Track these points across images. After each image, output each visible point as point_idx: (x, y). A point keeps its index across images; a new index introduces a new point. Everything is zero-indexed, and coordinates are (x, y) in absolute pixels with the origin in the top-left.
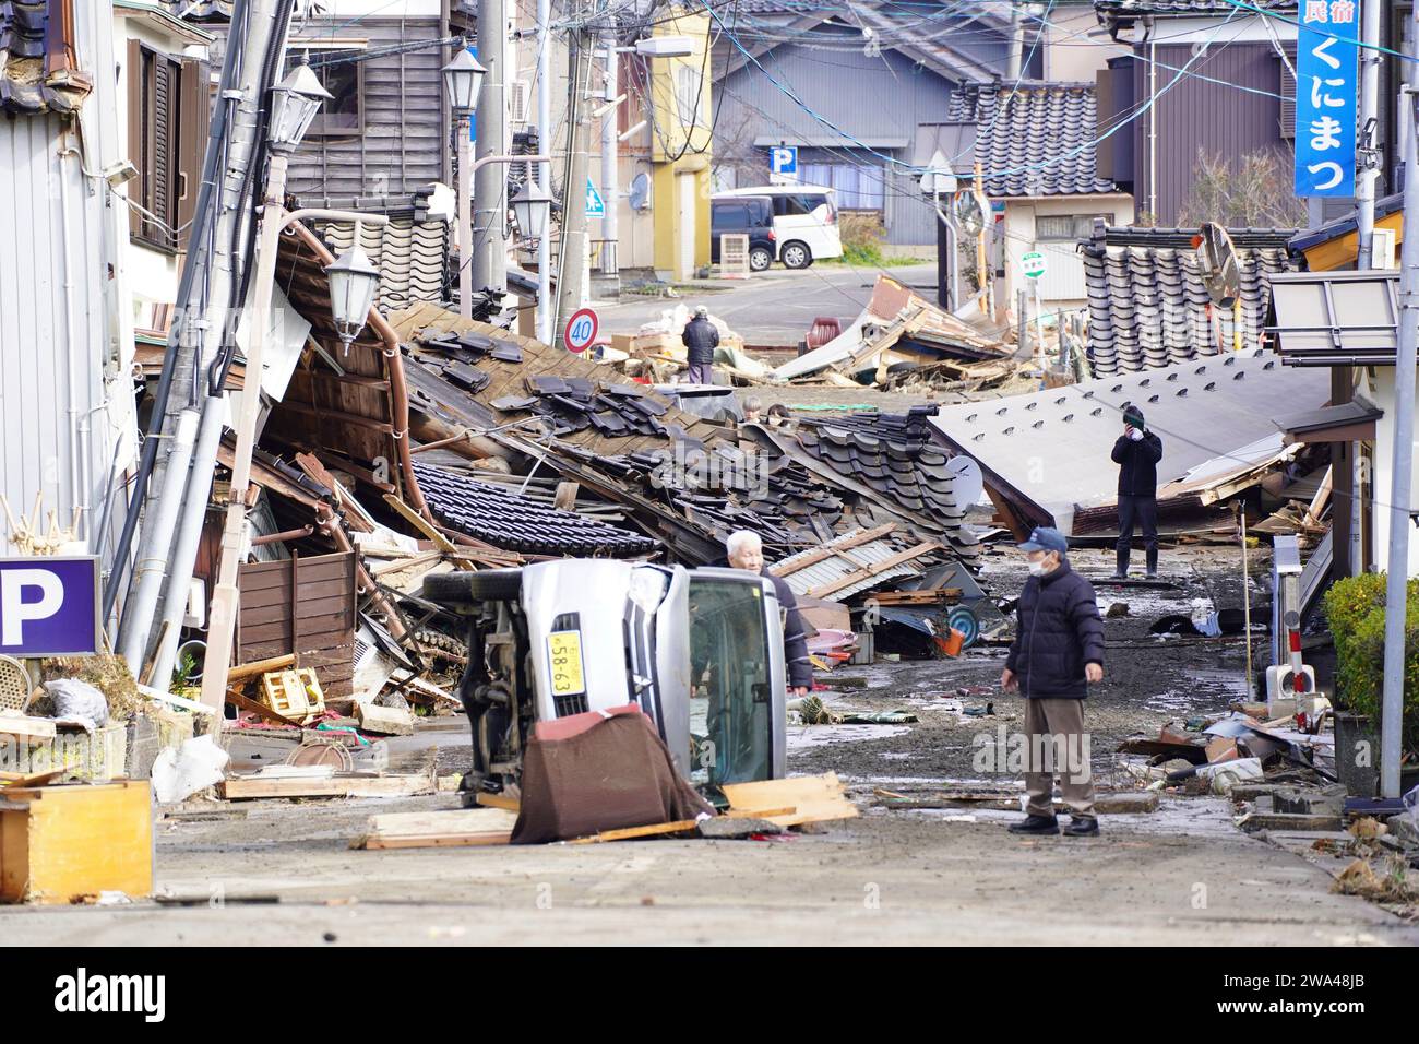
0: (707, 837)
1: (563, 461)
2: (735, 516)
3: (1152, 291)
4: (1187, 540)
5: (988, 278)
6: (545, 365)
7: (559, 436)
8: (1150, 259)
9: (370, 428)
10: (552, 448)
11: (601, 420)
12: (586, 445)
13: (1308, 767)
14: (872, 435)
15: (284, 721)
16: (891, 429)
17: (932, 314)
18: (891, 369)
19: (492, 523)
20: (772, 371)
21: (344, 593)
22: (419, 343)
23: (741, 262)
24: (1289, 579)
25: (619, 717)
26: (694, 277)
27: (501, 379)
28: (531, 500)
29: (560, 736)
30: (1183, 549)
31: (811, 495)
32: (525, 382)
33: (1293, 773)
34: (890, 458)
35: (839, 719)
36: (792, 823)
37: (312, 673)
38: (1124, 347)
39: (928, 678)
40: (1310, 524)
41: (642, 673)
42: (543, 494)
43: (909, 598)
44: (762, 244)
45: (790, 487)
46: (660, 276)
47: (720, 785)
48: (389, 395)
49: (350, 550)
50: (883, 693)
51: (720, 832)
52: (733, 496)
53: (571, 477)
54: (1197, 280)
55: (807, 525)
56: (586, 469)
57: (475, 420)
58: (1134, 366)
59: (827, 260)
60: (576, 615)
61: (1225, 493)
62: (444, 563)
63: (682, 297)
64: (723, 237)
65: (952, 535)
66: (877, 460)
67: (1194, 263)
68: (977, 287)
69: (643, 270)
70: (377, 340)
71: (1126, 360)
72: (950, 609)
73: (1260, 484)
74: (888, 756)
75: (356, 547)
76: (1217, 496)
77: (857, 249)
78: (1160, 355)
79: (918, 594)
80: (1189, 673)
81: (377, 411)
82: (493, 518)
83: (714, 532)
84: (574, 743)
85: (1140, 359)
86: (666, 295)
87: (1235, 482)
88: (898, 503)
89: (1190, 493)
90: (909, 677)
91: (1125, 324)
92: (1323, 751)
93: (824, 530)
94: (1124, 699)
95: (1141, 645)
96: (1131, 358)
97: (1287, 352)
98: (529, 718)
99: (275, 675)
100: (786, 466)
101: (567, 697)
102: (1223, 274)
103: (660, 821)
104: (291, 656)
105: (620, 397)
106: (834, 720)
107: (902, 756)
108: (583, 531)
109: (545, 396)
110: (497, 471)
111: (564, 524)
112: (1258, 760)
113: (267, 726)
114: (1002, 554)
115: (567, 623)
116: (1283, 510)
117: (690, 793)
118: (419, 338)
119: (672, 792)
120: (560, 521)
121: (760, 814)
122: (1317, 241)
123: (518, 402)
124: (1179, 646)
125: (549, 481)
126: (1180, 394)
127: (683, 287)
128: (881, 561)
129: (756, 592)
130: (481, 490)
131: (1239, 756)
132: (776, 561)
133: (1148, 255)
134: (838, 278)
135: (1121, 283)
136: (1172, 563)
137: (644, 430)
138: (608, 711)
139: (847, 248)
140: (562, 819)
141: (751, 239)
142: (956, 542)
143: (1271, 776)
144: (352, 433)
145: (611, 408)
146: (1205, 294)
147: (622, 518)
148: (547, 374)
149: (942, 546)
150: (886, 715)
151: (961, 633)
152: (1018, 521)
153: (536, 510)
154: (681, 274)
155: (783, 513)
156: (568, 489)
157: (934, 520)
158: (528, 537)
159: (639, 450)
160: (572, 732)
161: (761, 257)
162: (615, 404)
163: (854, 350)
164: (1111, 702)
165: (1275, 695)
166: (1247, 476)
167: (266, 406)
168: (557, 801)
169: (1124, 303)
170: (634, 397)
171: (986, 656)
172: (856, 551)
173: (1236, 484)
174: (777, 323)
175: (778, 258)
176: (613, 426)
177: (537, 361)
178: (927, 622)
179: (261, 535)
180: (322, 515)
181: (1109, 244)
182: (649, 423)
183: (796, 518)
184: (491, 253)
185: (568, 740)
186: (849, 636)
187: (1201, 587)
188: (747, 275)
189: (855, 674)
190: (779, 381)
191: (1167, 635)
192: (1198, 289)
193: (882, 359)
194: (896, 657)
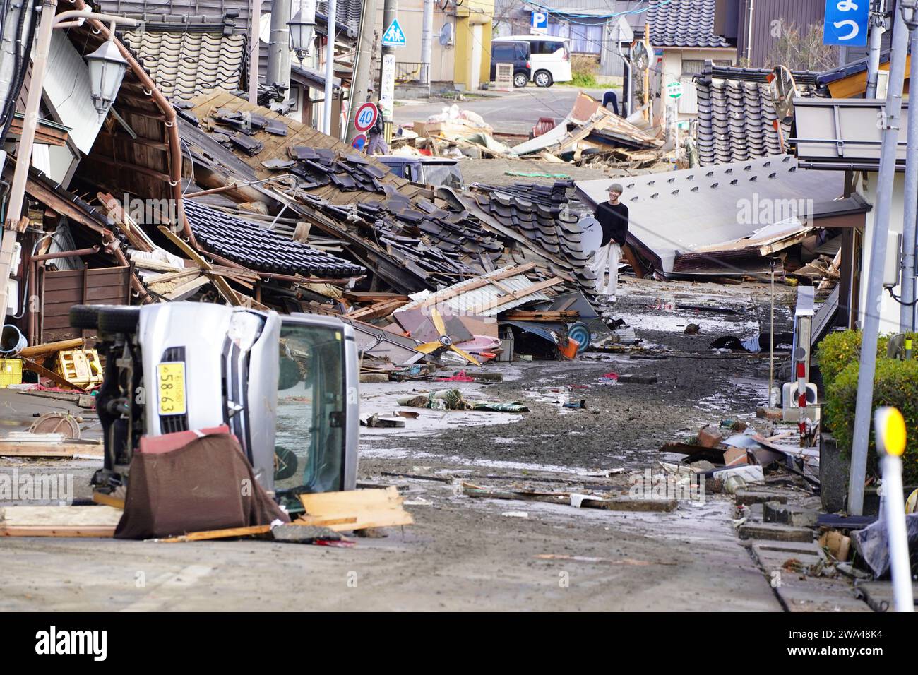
0: (278, 541)
1: (302, 207)
2: (424, 252)
3: (740, 110)
4: (749, 278)
5: (650, 97)
6: (302, 139)
7: (305, 189)
8: (741, 88)
9: (153, 177)
10: (296, 198)
11: (338, 179)
12: (326, 197)
13: (798, 474)
14: (527, 199)
15: (72, 386)
16: (541, 196)
17: (612, 118)
18: (584, 152)
19: (244, 249)
20: (509, 149)
21: (121, 296)
22: (214, 118)
23: (508, 81)
24: (803, 320)
25: (211, 436)
26: (479, 89)
27: (271, 147)
28: (276, 234)
29: (160, 450)
30: (747, 284)
31: (482, 239)
32: (288, 150)
33: (787, 478)
34: (539, 216)
35: (472, 406)
36: (357, 528)
37: (95, 352)
38: (720, 146)
39: (548, 375)
40: (832, 272)
41: (235, 400)
42: (288, 230)
43: (541, 316)
44: (522, 70)
45: (467, 233)
46: (457, 87)
47: (299, 494)
48: (169, 154)
49: (127, 265)
50: (513, 386)
51: (289, 537)
52: (426, 238)
53: (307, 219)
54: (771, 104)
55: (477, 260)
56: (318, 214)
57: (243, 175)
58: (725, 159)
59: (562, 83)
60: (182, 349)
61: (777, 248)
62: (202, 277)
63: (469, 101)
64: (498, 65)
65: (579, 272)
66: (530, 217)
67: (769, 92)
68: (642, 103)
69: (447, 83)
70: (160, 114)
71: (720, 155)
72: (570, 326)
73: (801, 243)
74: (498, 440)
75: (132, 264)
76: (772, 250)
77: (581, 76)
78: (743, 152)
79: (547, 314)
80: (732, 380)
81: (160, 165)
82: (244, 246)
83: (406, 263)
84: (171, 457)
85: (729, 155)
86: (458, 99)
87: (785, 241)
88: (543, 248)
89: (753, 247)
90: (534, 373)
91: (721, 131)
92: (811, 462)
93: (489, 264)
94: (682, 400)
95: (703, 356)
96: (724, 153)
97: (801, 158)
98: (140, 430)
99: (68, 353)
100: (465, 218)
101: (171, 417)
102: (787, 101)
103: (239, 525)
104: (80, 339)
105: (353, 164)
106: (469, 407)
107: (507, 441)
108: (309, 258)
109: (300, 160)
110: (258, 211)
111: (297, 252)
112: (760, 468)
113: (58, 389)
114: (624, 282)
115: (174, 355)
116: (816, 261)
117: (268, 502)
118: (215, 115)
119: (252, 501)
120: (295, 250)
121: (326, 522)
122: (836, 78)
123: (281, 163)
124: (729, 358)
125: (293, 220)
126: (752, 179)
127: (470, 95)
128: (523, 289)
129: (338, 336)
130: (239, 225)
131: (749, 463)
132: (449, 286)
133: (739, 86)
134: (566, 94)
135: (721, 103)
136: (738, 294)
137: (368, 188)
138: (202, 431)
139: (575, 75)
140: (157, 520)
141: (515, 67)
142: (581, 277)
143: (771, 479)
144: (141, 180)
145: (346, 171)
146: (775, 113)
147: (341, 250)
148: (303, 145)
149: (571, 279)
150: (507, 405)
151: (577, 343)
152: (637, 260)
153: (278, 242)
154: (471, 86)
155: (462, 251)
156: (303, 227)
157: (566, 261)
158: (269, 260)
159: (364, 202)
160: (170, 448)
161: (521, 79)
162: (349, 168)
163: (561, 139)
164: (672, 400)
165: (789, 404)
166: (793, 237)
167: (76, 157)
168: (153, 504)
169: (722, 117)
170: (363, 165)
171: (593, 359)
172: (506, 281)
173: (785, 242)
174: (521, 120)
175: (532, 80)
176: (346, 184)
177: (297, 136)
178: (553, 334)
179: (62, 251)
180: (107, 239)
181: (713, 77)
182: (372, 183)
183: (470, 254)
184: (280, 60)
185: (166, 454)
186: (496, 342)
187: (753, 313)
188: (512, 89)
189: (496, 369)
190: (512, 156)
191: (722, 349)
192: (771, 110)
193: (578, 145)
194: (529, 357)
